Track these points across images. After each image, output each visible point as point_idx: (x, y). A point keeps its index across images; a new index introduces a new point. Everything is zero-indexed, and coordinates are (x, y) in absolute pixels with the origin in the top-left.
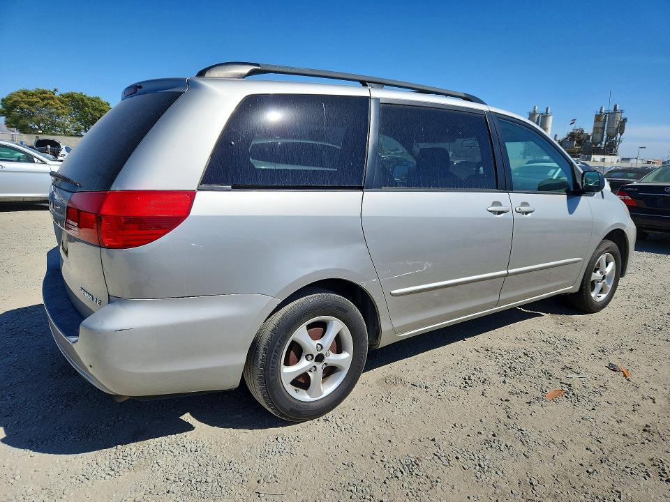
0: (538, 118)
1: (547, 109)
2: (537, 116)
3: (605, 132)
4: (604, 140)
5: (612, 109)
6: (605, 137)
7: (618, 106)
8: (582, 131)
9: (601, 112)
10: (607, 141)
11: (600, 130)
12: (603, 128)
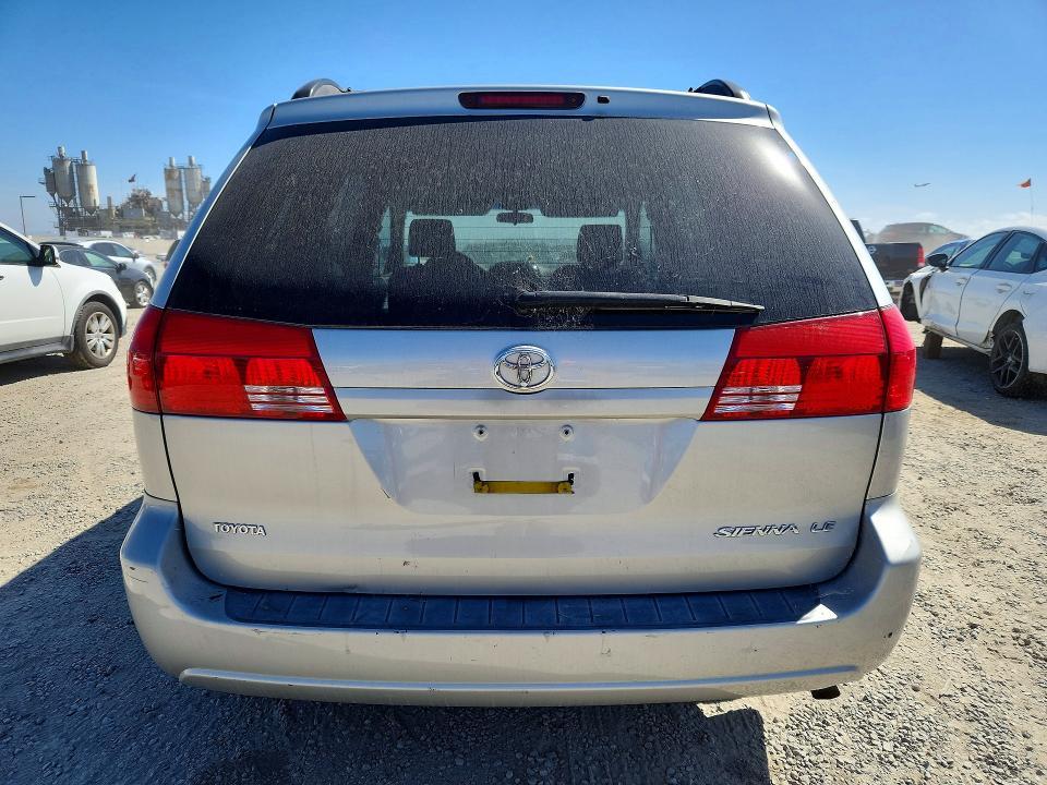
0: (71, 167)
1: (83, 153)
2: (68, 164)
3: (185, 197)
4: (186, 208)
5: (186, 163)
6: (186, 203)
7: (193, 159)
8: (148, 194)
9: (171, 165)
10: (190, 210)
11: (177, 193)
12: (181, 190)
